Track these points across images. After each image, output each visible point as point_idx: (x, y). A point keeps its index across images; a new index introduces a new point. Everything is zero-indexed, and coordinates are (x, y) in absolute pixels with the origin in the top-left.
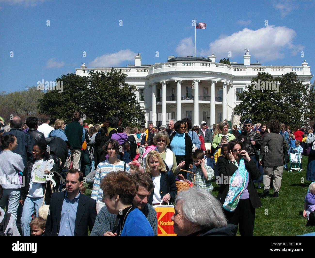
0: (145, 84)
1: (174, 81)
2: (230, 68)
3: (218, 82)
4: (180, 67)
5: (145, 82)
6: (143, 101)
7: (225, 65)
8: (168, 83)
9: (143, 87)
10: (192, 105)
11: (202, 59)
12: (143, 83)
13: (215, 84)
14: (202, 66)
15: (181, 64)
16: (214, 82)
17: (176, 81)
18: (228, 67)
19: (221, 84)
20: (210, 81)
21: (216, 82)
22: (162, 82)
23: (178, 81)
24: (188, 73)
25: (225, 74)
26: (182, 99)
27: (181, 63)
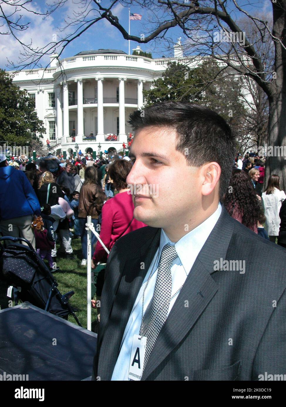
0: (53, 86)
1: (73, 81)
2: (150, 61)
3: (128, 79)
4: (80, 63)
5: (53, 85)
6: (52, 108)
7: (139, 58)
8: (70, 84)
9: (52, 91)
10: (95, 109)
11: (110, 51)
12: (52, 86)
13: (125, 82)
14: (106, 60)
15: (82, 59)
16: (123, 79)
17: (76, 81)
18: (145, 60)
19: (136, 82)
20: (117, 79)
21: (126, 80)
22: (63, 83)
23: (78, 80)
24: (88, 69)
25: (142, 70)
26: (84, 103)
27: (81, 57)
